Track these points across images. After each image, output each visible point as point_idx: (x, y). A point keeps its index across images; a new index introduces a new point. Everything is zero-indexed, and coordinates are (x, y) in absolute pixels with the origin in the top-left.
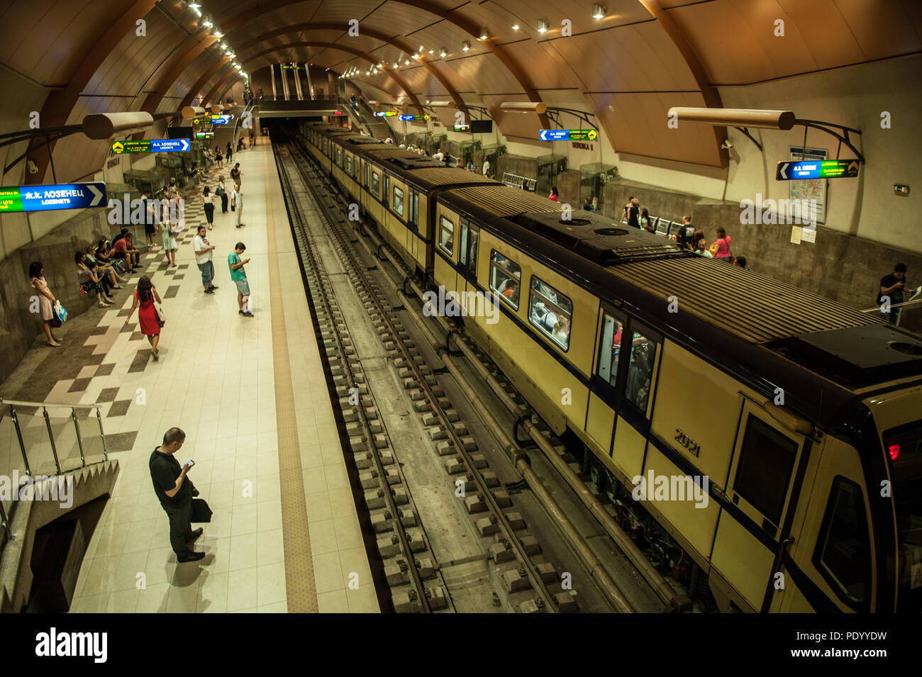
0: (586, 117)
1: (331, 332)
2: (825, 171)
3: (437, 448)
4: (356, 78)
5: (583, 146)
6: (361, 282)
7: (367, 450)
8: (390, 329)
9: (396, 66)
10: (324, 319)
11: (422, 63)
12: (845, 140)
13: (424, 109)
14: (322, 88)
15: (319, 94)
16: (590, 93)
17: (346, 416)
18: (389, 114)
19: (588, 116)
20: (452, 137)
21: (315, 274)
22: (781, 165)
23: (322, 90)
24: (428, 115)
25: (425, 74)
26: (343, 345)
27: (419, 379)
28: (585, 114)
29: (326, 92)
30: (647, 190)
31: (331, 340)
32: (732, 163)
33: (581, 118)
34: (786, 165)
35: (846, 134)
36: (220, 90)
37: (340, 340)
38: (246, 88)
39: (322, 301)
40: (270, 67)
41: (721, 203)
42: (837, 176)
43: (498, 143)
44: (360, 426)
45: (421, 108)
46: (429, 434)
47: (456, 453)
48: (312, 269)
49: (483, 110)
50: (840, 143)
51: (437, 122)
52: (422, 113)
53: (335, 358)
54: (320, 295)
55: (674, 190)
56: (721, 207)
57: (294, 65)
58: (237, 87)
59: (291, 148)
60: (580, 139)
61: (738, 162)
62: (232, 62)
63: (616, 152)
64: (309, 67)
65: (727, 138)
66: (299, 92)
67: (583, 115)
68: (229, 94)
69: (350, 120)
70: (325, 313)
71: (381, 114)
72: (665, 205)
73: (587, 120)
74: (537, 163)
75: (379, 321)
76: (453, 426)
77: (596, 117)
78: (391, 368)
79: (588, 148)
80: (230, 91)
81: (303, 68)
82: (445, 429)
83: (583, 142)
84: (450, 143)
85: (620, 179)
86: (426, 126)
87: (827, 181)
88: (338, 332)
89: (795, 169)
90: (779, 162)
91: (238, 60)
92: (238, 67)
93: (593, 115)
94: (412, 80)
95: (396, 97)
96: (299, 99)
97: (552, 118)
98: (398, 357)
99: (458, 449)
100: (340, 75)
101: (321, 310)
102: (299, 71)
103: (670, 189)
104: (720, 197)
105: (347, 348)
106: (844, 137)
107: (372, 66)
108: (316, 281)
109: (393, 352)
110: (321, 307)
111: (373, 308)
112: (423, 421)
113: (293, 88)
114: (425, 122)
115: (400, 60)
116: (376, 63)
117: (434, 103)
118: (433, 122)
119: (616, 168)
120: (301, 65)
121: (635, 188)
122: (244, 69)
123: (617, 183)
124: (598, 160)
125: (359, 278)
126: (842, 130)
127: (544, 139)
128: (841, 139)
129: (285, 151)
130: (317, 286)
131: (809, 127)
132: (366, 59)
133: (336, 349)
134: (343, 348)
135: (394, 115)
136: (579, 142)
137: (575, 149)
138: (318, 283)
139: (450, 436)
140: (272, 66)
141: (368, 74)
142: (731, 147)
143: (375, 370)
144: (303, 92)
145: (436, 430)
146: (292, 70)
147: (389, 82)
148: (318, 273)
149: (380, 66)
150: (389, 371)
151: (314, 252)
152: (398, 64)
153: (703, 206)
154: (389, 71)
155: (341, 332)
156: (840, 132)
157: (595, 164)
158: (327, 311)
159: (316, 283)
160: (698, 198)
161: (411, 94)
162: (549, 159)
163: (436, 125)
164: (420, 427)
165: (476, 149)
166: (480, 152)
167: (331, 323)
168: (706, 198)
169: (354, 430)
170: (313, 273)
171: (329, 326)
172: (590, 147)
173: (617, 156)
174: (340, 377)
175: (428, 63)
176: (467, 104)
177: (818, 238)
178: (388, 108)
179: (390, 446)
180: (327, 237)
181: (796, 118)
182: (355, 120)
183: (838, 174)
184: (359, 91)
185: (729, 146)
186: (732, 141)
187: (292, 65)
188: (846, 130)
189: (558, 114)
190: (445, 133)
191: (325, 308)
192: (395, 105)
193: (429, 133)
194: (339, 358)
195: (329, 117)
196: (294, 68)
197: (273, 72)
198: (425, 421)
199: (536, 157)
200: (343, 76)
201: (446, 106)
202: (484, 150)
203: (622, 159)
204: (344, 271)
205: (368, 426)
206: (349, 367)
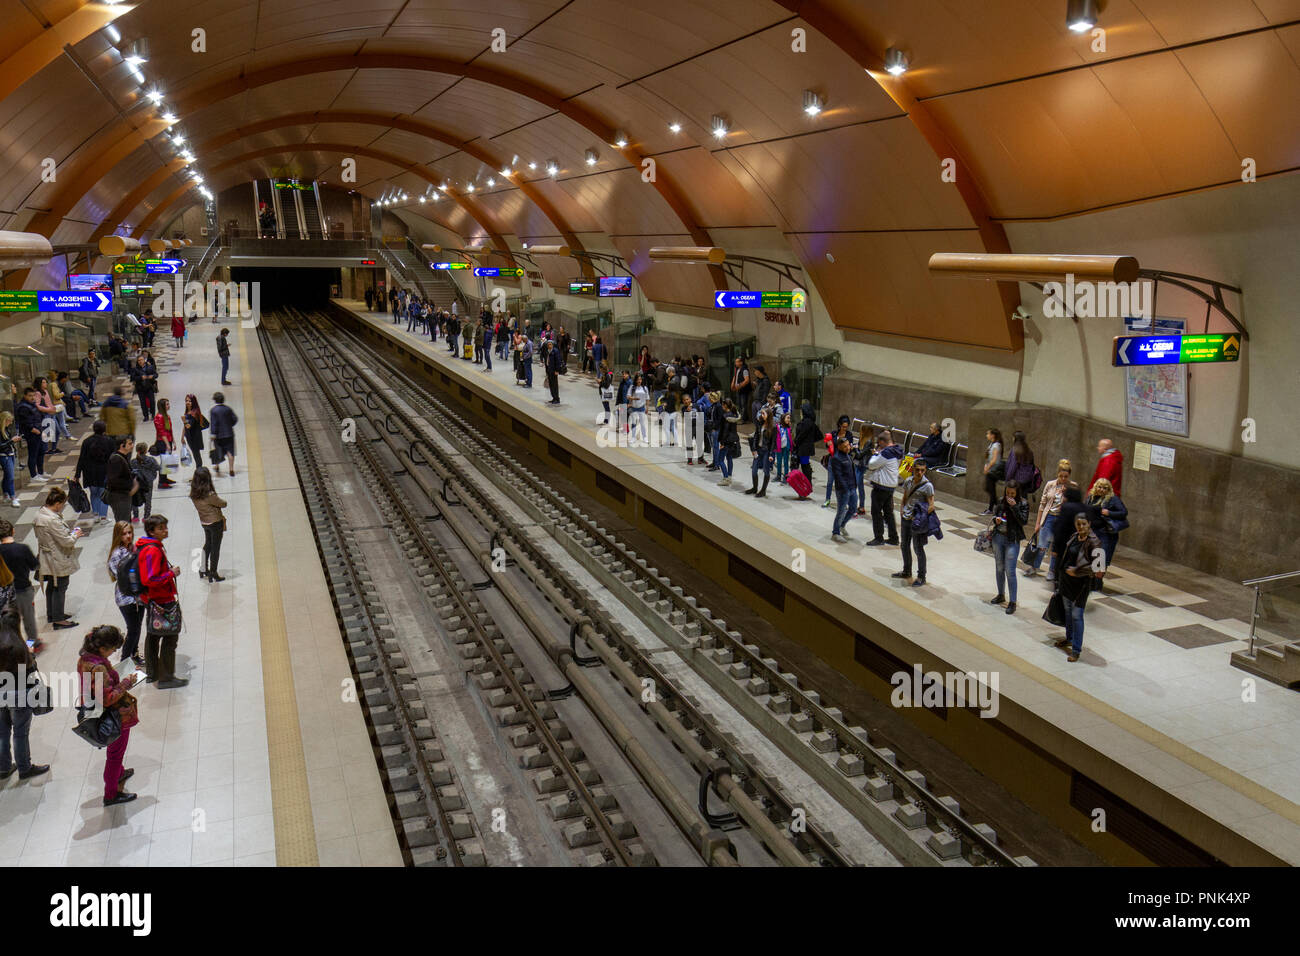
0: (788, 270)
1: (364, 629)
2: (1188, 352)
3: (563, 834)
4: (401, 206)
5: (783, 319)
6: (416, 541)
7: (436, 843)
8: (470, 621)
9: (471, 189)
10: (351, 606)
11: (515, 184)
12: (1218, 303)
13: (516, 259)
14: (341, 221)
15: (337, 233)
16: (795, 233)
17: (395, 780)
18: (456, 266)
19: (790, 269)
20: (563, 303)
21: (333, 528)
22: (1120, 341)
23: (341, 226)
24: (523, 268)
25: (520, 203)
26: (386, 650)
27: (525, 709)
28: (787, 266)
29: (349, 229)
30: (891, 387)
31: (363, 643)
32: (1029, 342)
33: (781, 273)
34: (1127, 343)
35: (1218, 294)
36: (163, 219)
37: (381, 642)
38: (209, 217)
39: (345, 574)
40: (251, 184)
41: (1015, 407)
42: (1206, 361)
43: (641, 312)
44: (422, 798)
45: (510, 258)
46: (549, 808)
47: (599, 842)
48: (327, 519)
49: (616, 261)
50: (1209, 307)
51: (537, 280)
52: (513, 265)
53: (373, 675)
54: (342, 564)
55: (934, 388)
56: (1015, 413)
57: (295, 183)
58: (191, 213)
59: (285, 319)
60: (779, 307)
61: (1039, 341)
62: (189, 169)
63: (838, 326)
64: (321, 188)
65: (1020, 304)
66: (302, 227)
67: (782, 269)
68: (177, 226)
69: (388, 274)
70: (353, 595)
71: (443, 266)
72: (921, 412)
73: (789, 276)
74: (708, 345)
75: (450, 607)
76: (591, 792)
77: (804, 271)
78: (472, 690)
79: (790, 321)
80: (179, 221)
81: (309, 188)
82: (577, 798)
83: (782, 311)
84: (560, 313)
85: (846, 369)
86: (520, 287)
87: (1188, 367)
88: (376, 628)
89: (1142, 348)
90: (1116, 337)
91: (200, 167)
92: (198, 179)
93: (800, 269)
94: (497, 210)
95: (468, 239)
96: (302, 238)
97: (732, 274)
98: (486, 670)
99: (603, 835)
100: (373, 201)
101: (344, 590)
102: (302, 191)
103: (928, 386)
104: (1012, 398)
105: (393, 655)
106: (1214, 297)
107: (430, 186)
108: (334, 540)
109: (477, 661)
110: (344, 584)
111: (438, 586)
112: (536, 785)
113: (291, 221)
114: (517, 279)
115: (477, 178)
116: (437, 182)
117: (535, 248)
118: (532, 280)
119: (837, 353)
120: (306, 182)
121: (869, 384)
122: (209, 185)
123: (840, 376)
124: (808, 341)
125: (411, 533)
126: (1210, 287)
127: (722, 304)
128: (1209, 301)
129: (275, 324)
130: (337, 548)
131: (1159, 282)
132: (420, 175)
133: (374, 658)
134: (387, 656)
135: (464, 268)
136: (776, 311)
137: (770, 323)
138: (338, 543)
139: (587, 809)
140: (255, 182)
141: (423, 200)
142: (1028, 317)
143: (442, 695)
144: (308, 227)
145: (561, 800)
146: (291, 190)
147: (458, 215)
148: (338, 525)
149: (443, 188)
150: (469, 696)
151: (329, 490)
152: (474, 185)
153: (985, 411)
154: (458, 196)
155: (382, 627)
156: (1209, 290)
157: (804, 346)
158: (355, 591)
159: (335, 543)
160: (977, 400)
161: (495, 233)
162: (728, 338)
163: (536, 284)
164: (532, 795)
165: (605, 324)
166: (609, 328)
167: (364, 613)
168: (988, 400)
169: (411, 806)
170: (330, 526)
171: (361, 617)
172: (793, 319)
173: (838, 334)
174: (383, 709)
175: (525, 183)
176: (587, 250)
177: (1178, 460)
178: (454, 256)
179: (477, 833)
180: (352, 465)
181: (1141, 267)
182: (398, 275)
183: (1209, 356)
184: (404, 228)
185: (1024, 315)
186: (1028, 307)
187: (290, 182)
188: (1217, 286)
189: (741, 267)
190: (551, 298)
191: (353, 586)
192: (467, 252)
193: (524, 298)
194: (380, 674)
195: (353, 269)
196: (294, 188)
197: (257, 194)
198: (540, 786)
199: (706, 336)
200: (379, 204)
201: (556, 253)
202: (618, 324)
203: (847, 338)
204: (384, 524)
205: (437, 796)
206: (398, 690)
